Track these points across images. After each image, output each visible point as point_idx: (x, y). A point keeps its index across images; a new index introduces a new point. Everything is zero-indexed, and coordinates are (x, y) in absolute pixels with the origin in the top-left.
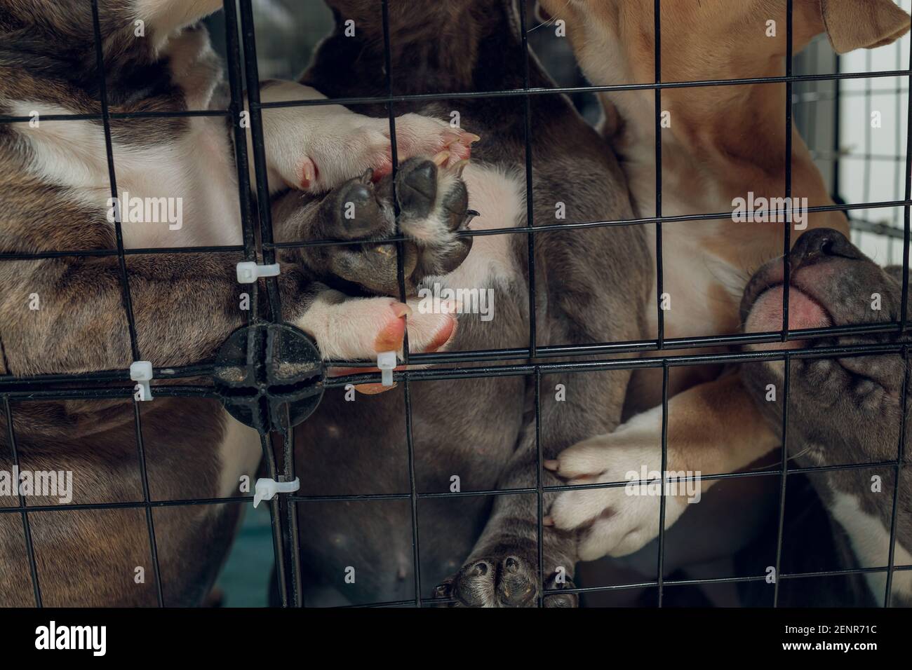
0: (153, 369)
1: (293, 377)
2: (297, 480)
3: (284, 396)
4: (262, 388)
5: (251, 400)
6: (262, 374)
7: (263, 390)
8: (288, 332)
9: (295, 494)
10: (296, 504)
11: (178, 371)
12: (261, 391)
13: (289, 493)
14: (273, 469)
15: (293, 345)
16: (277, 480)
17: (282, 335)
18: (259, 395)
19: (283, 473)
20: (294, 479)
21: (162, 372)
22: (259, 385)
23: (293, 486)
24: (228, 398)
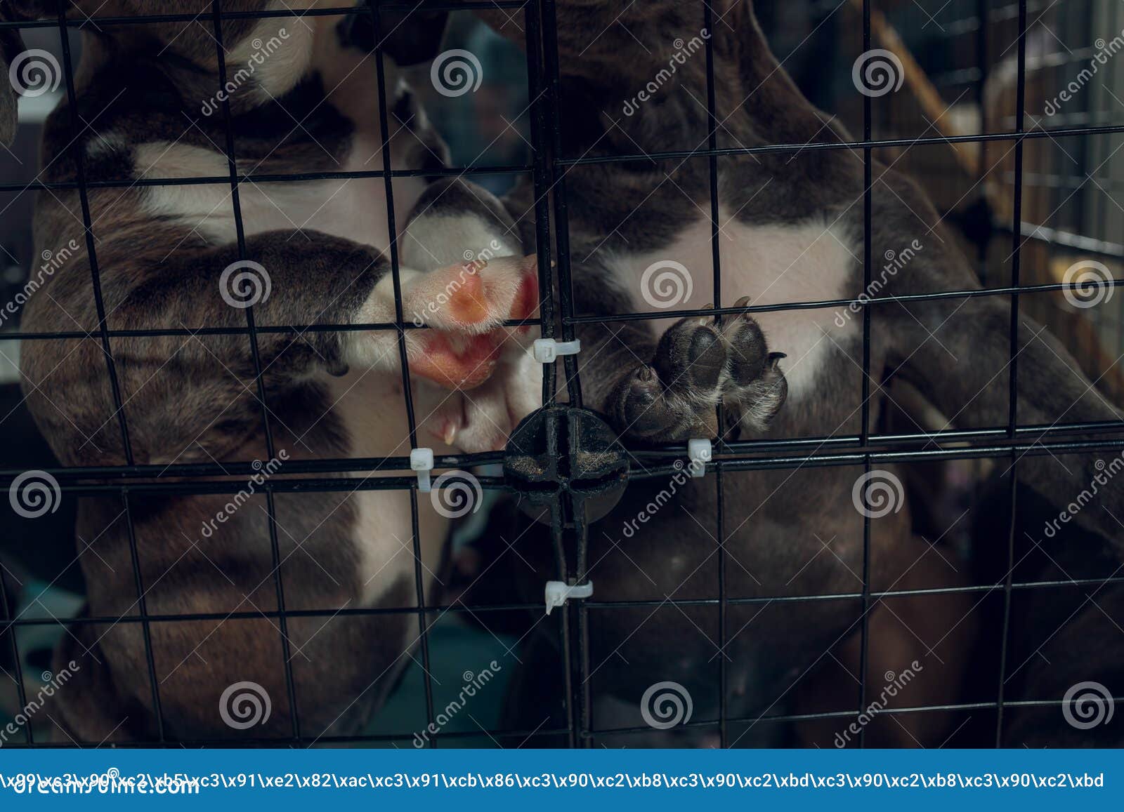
0: (435, 457)
1: (599, 470)
2: (591, 583)
3: (589, 492)
4: (564, 482)
5: (551, 495)
6: (565, 465)
7: (565, 484)
8: (588, 418)
9: (587, 599)
10: (589, 610)
11: (462, 460)
12: (562, 485)
13: (580, 599)
14: (563, 571)
15: (594, 432)
16: (568, 584)
17: (582, 421)
18: (560, 490)
19: (575, 576)
20: (586, 583)
21: (444, 460)
22: (560, 479)
23: (586, 591)
24: (525, 493)
